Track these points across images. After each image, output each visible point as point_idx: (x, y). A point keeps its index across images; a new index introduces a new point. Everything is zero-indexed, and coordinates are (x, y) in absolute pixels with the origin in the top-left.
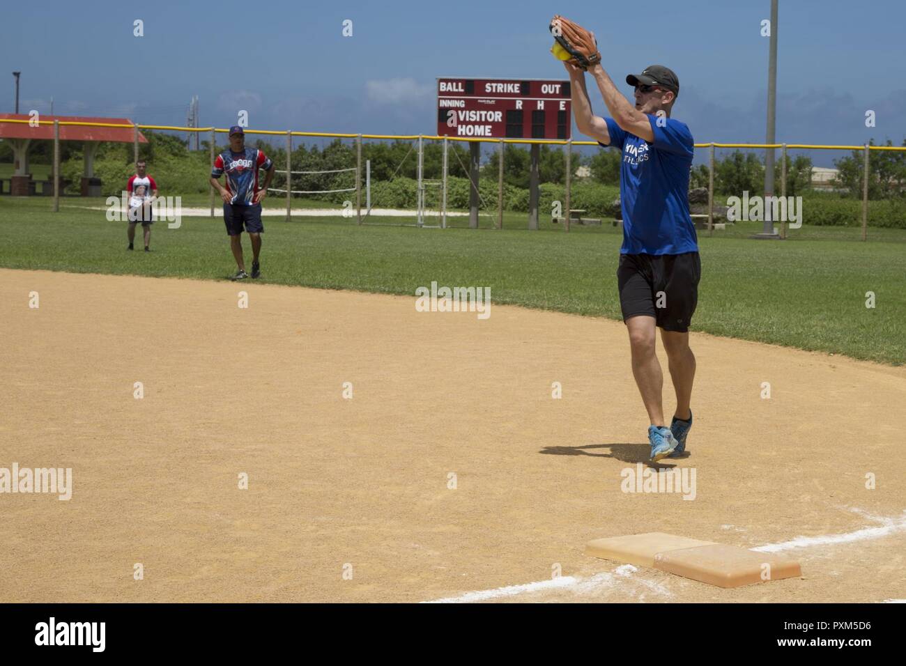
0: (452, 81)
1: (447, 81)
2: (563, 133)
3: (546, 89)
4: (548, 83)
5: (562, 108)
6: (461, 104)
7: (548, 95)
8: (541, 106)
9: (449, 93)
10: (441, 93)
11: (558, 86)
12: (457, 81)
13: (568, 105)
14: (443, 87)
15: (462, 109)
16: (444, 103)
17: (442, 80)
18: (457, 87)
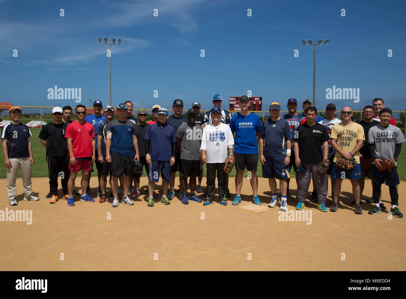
0: (233, 97)
1: (231, 97)
2: (260, 109)
3: (256, 99)
4: (256, 97)
5: (260, 103)
6: (235, 103)
7: (256, 100)
8: (255, 103)
9: (232, 100)
10: (230, 100)
11: (259, 98)
12: (234, 97)
13: (261, 103)
14: (231, 98)
15: (235, 104)
16: (231, 103)
17: (230, 97)
18: (234, 99)
